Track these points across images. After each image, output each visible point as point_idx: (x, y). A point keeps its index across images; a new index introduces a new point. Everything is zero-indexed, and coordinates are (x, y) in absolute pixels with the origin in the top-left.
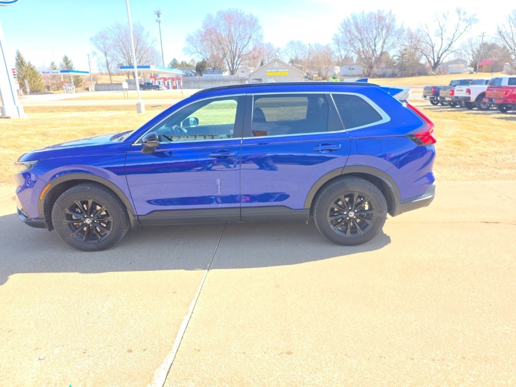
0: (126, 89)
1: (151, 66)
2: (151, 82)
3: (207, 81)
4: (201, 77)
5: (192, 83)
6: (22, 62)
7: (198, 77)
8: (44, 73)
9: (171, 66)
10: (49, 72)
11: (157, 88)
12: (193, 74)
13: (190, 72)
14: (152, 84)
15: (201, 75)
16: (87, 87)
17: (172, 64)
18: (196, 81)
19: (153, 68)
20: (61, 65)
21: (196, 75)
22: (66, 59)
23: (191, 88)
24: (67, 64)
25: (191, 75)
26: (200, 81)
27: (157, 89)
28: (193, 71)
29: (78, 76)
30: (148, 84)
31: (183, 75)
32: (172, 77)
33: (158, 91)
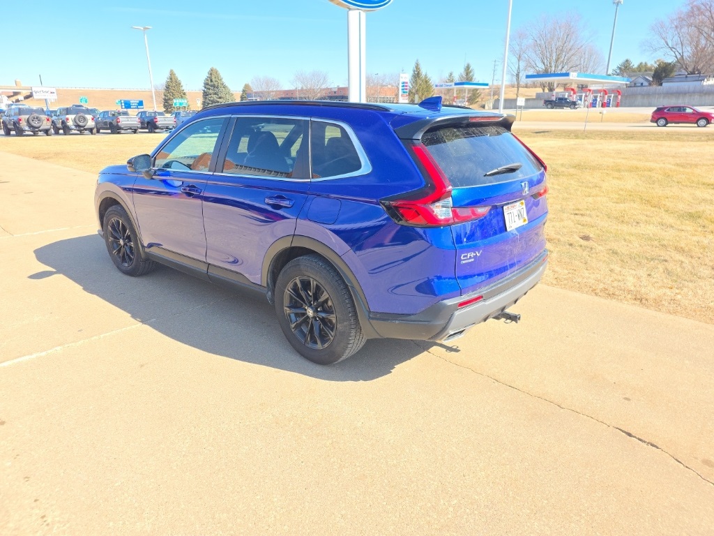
0: (520, 107)
1: (571, 74)
2: (566, 97)
3: (669, 94)
4: (659, 87)
5: (639, 97)
6: (418, 73)
7: (655, 88)
8: (436, 86)
9: (618, 71)
10: (442, 86)
11: (573, 104)
12: (646, 83)
13: (641, 80)
14: (566, 99)
15: (661, 84)
16: (484, 103)
17: (620, 69)
18: (648, 95)
19: (574, 76)
20: (461, 76)
21: (650, 84)
22: (468, 69)
23: (635, 106)
24: (467, 74)
25: (642, 84)
26: (654, 94)
27: (572, 106)
28: (647, 77)
29: (477, 90)
30: (560, 99)
31: (626, 84)
32: (605, 88)
33: (573, 110)
